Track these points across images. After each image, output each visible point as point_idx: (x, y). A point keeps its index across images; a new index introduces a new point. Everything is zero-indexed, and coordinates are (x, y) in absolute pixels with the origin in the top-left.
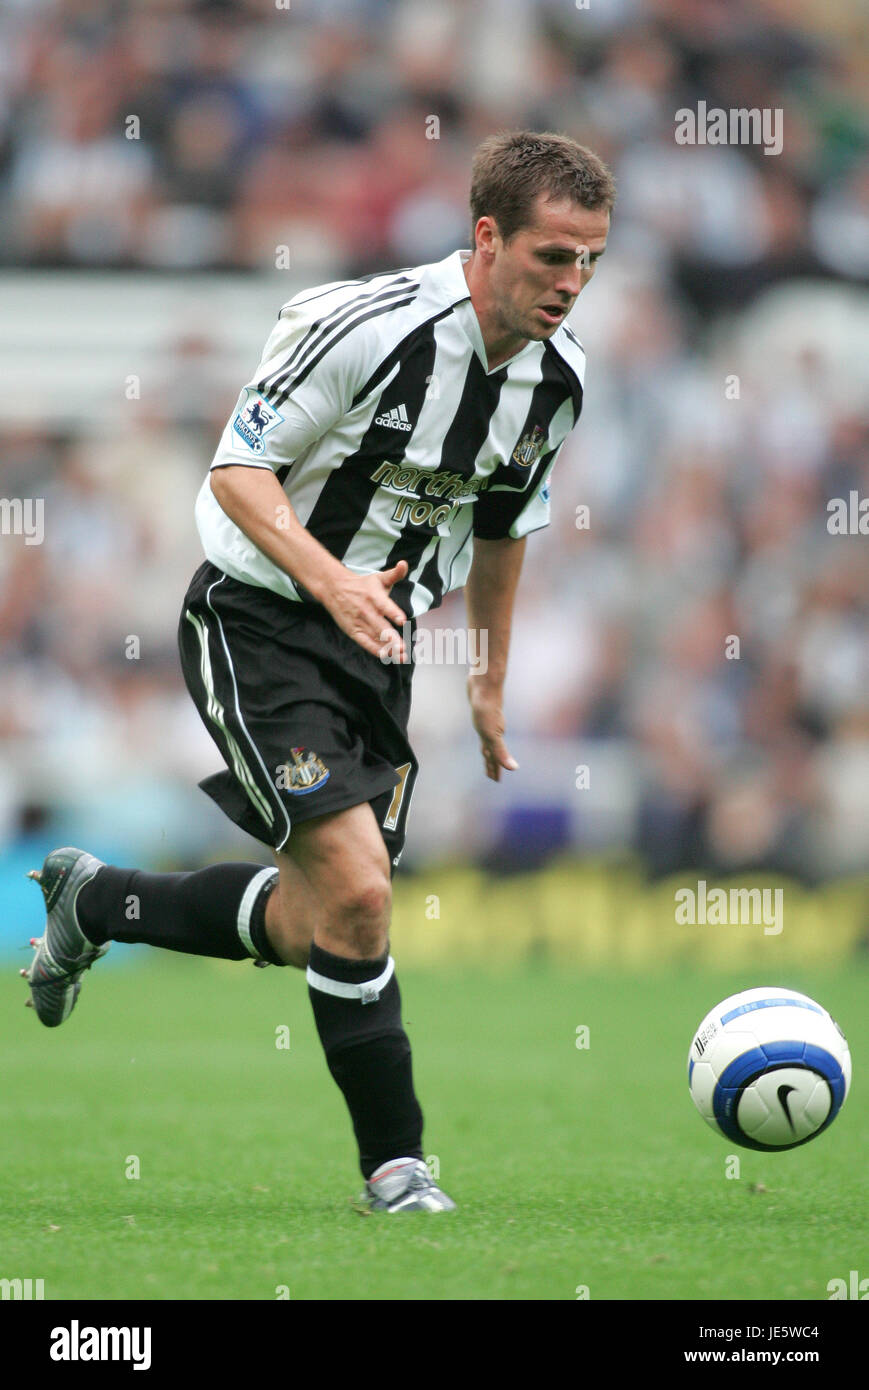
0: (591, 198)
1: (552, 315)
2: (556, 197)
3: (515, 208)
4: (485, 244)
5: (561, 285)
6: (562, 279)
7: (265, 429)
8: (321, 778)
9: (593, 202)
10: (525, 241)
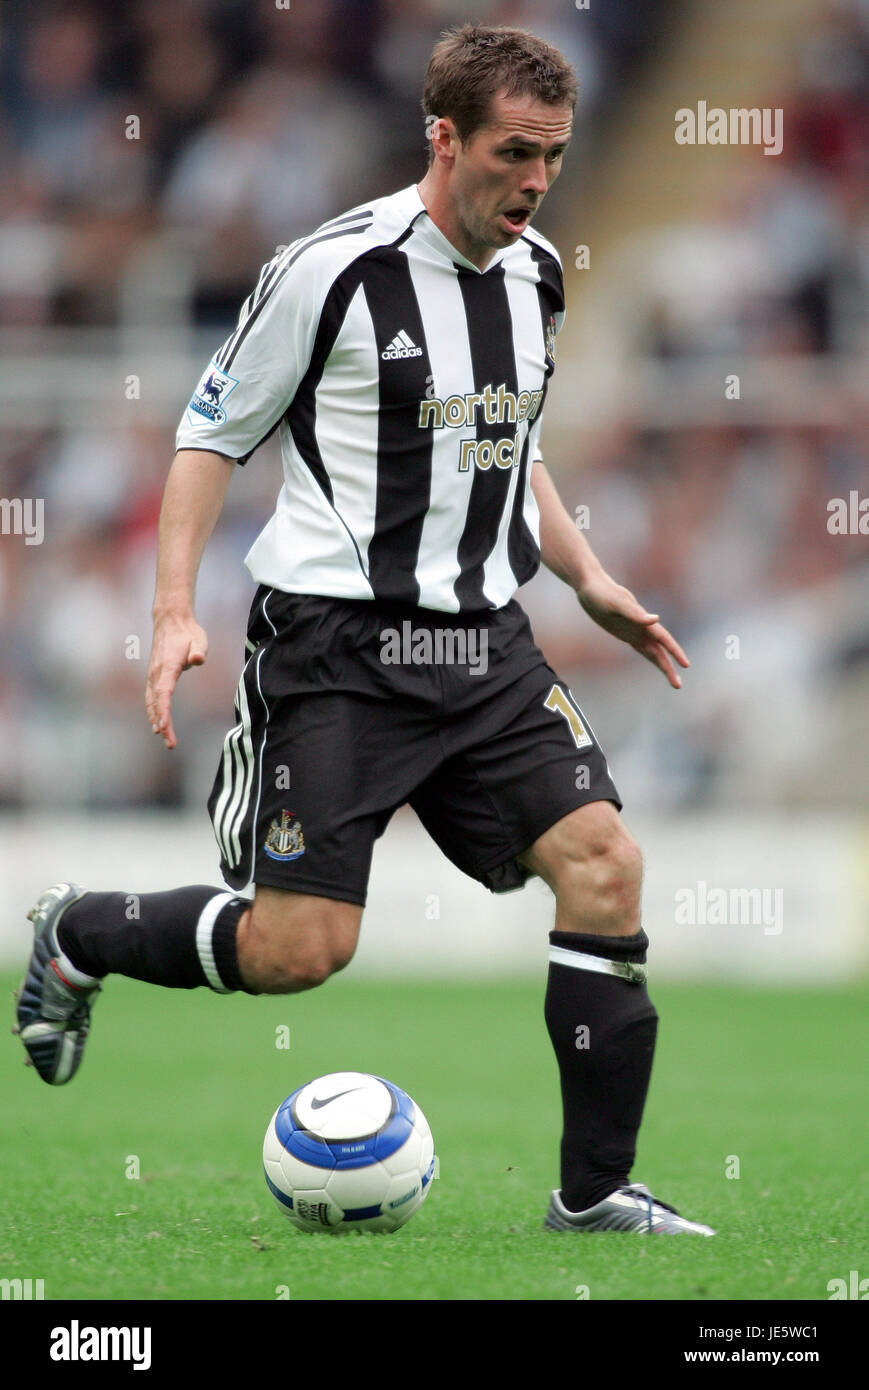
0: (553, 92)
1: (515, 224)
2: (515, 92)
3: (473, 106)
4: (443, 148)
5: (526, 184)
6: (525, 178)
7: (222, 396)
8: (295, 852)
9: (555, 97)
10: (486, 142)
